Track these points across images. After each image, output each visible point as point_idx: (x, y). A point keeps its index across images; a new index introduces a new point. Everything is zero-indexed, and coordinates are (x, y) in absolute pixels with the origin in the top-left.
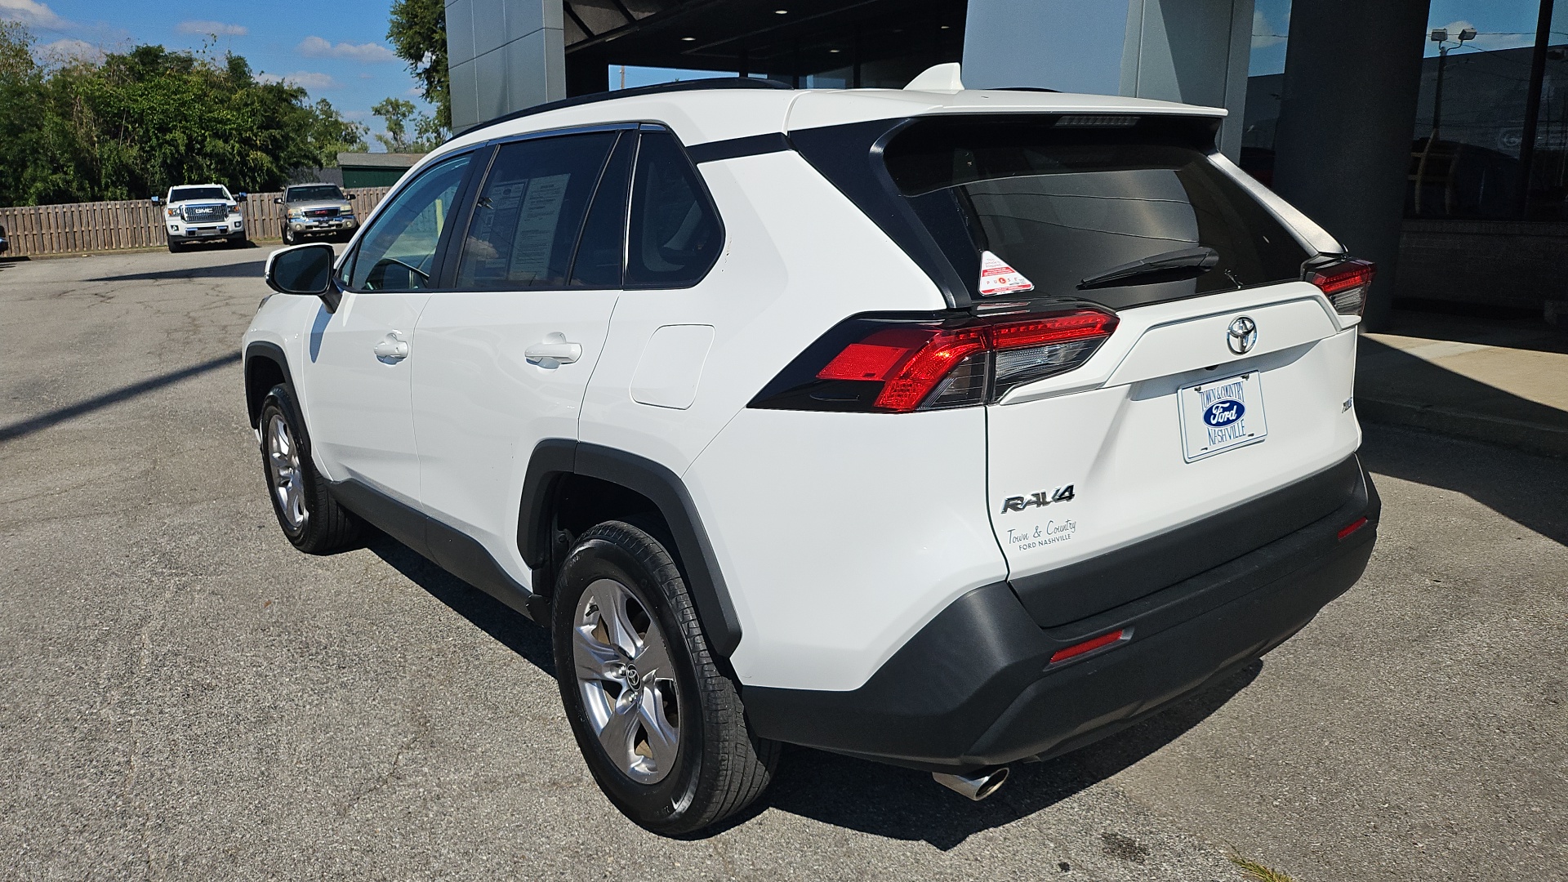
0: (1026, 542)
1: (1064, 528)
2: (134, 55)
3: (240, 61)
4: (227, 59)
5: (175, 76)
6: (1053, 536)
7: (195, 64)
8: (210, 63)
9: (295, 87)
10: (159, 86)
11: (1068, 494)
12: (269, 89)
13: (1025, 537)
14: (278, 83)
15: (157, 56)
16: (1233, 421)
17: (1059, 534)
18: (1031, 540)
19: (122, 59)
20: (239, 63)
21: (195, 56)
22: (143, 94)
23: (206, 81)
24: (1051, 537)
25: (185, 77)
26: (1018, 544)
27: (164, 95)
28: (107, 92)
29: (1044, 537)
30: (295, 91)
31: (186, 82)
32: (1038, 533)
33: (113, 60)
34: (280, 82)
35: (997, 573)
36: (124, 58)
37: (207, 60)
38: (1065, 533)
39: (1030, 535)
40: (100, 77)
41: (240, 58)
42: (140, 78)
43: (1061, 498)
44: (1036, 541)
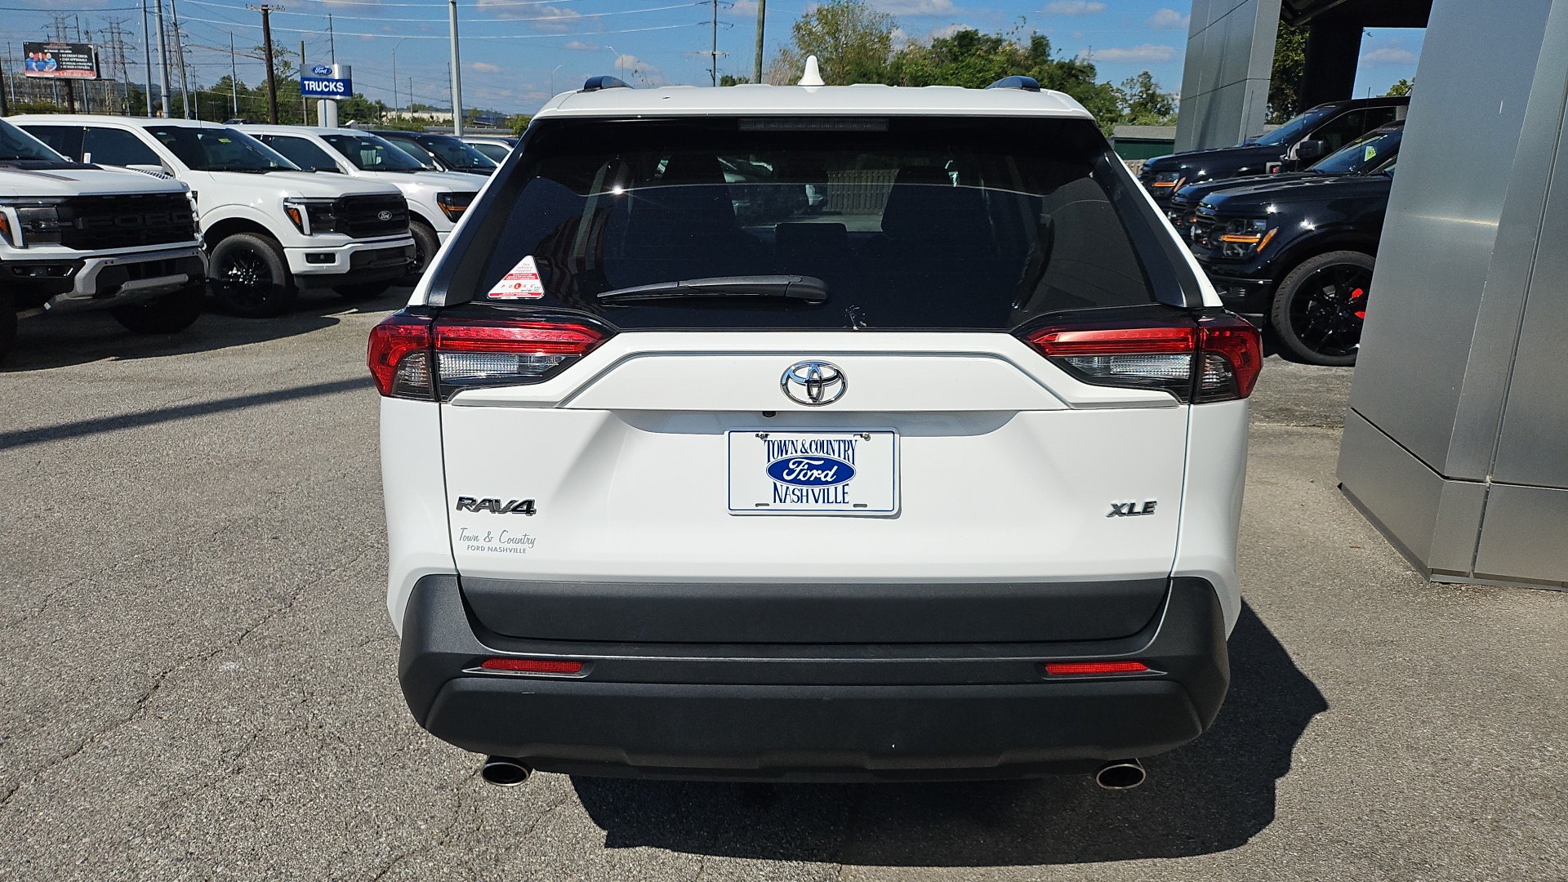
0: (475, 544)
1: (520, 541)
2: (954, 39)
3: (1042, 40)
4: (1032, 37)
5: (983, 57)
6: (506, 546)
7: (1004, 44)
8: (1015, 43)
9: (1085, 63)
10: (968, 66)
11: (528, 507)
12: (1061, 66)
13: (476, 538)
14: (1071, 60)
15: (972, 39)
16: (827, 483)
17: (512, 545)
18: (481, 543)
19: (945, 41)
20: (1042, 43)
21: (1005, 37)
22: (954, 73)
23: (1008, 60)
24: (503, 546)
25: (991, 57)
26: (467, 543)
27: (971, 73)
28: (927, 72)
29: (495, 543)
30: (1084, 67)
31: (991, 61)
32: (489, 537)
33: (940, 43)
34: (1073, 59)
35: (444, 565)
36: (946, 41)
37: (1014, 40)
38: (520, 546)
39: (481, 538)
40: (925, 59)
41: (1043, 38)
42: (955, 59)
43: (515, 510)
44: (486, 545)
